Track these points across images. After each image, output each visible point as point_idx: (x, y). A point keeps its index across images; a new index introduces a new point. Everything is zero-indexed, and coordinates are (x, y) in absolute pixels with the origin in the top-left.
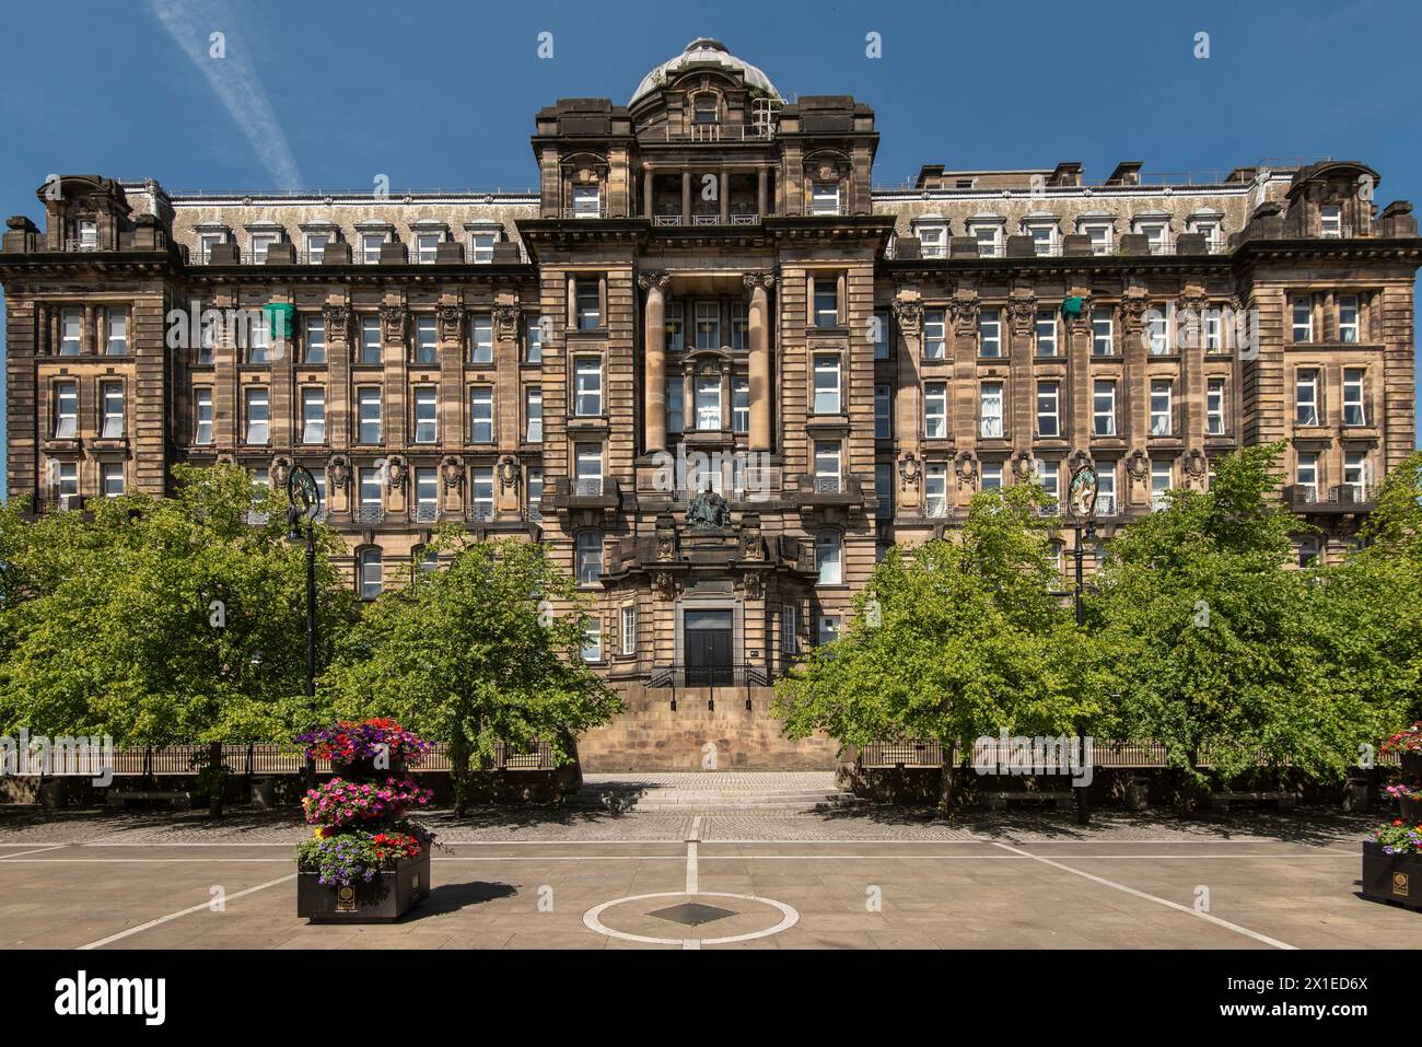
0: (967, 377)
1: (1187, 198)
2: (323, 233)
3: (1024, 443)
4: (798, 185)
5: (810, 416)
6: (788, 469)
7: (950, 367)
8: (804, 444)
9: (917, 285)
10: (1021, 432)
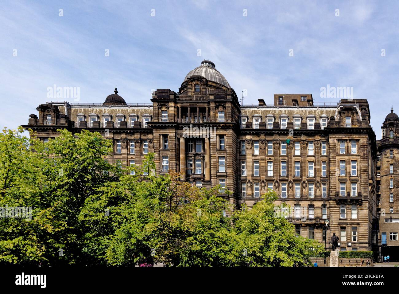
0: (263, 160)
1: (322, 110)
2: (108, 117)
3: (277, 178)
4: (214, 113)
5: (217, 173)
6: (212, 186)
7: (259, 157)
8: (216, 180)
9: (251, 135)
10: (276, 175)
